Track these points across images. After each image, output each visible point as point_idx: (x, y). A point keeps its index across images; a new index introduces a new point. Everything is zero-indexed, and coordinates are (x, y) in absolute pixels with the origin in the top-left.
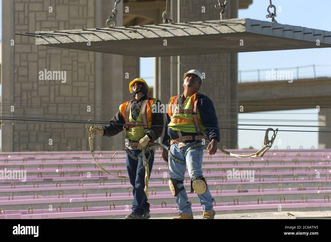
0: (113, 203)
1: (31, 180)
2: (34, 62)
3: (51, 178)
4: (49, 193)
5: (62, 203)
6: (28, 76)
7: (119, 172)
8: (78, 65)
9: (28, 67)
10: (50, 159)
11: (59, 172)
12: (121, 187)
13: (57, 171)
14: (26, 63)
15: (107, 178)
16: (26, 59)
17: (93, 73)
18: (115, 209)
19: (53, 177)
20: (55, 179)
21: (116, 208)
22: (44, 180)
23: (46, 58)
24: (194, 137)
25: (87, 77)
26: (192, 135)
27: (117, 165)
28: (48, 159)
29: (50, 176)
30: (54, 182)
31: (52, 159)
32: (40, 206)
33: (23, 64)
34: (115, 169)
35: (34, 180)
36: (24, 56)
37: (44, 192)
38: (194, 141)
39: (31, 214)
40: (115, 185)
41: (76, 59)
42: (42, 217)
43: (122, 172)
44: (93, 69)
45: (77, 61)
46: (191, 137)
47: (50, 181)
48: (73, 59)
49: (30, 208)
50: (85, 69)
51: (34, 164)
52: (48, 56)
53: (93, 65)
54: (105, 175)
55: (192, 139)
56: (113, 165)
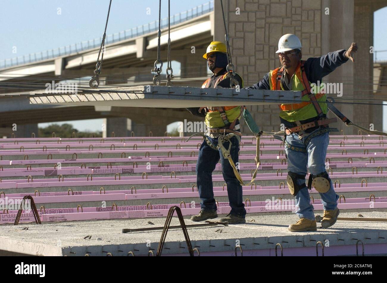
0: (343, 195)
1: (248, 168)
2: (252, 32)
3: (271, 166)
4: (269, 182)
5: (284, 194)
6: (244, 49)
7: (350, 160)
8: (301, 35)
9: (244, 38)
10: (269, 145)
11: (279, 159)
12: (352, 177)
13: (278, 157)
14: (242, 33)
15: (335, 166)
16: (242, 30)
17: (319, 45)
18: (346, 202)
19: (273, 164)
20: (275, 167)
21: (346, 200)
22: (263, 167)
23: (265, 28)
24: (316, 123)
25: (312, 49)
26: (313, 121)
27: (347, 151)
28: (267, 145)
29: (269, 163)
30: (275, 170)
31: (272, 145)
32: (259, 197)
33: (239, 35)
34: (344, 155)
35: (251, 168)
36: (240, 26)
37: (263, 181)
38: (317, 127)
39: (248, 206)
40: (345, 174)
41: (300, 28)
42: (261, 210)
43: (353, 159)
44: (319, 40)
45: (301, 31)
46: (313, 123)
47: (270, 169)
48: (297, 28)
49: (247, 200)
50: (310, 41)
51: (250, 149)
52: (267, 25)
53: (319, 35)
54: (333, 163)
55: (314, 126)
56: (343, 152)
